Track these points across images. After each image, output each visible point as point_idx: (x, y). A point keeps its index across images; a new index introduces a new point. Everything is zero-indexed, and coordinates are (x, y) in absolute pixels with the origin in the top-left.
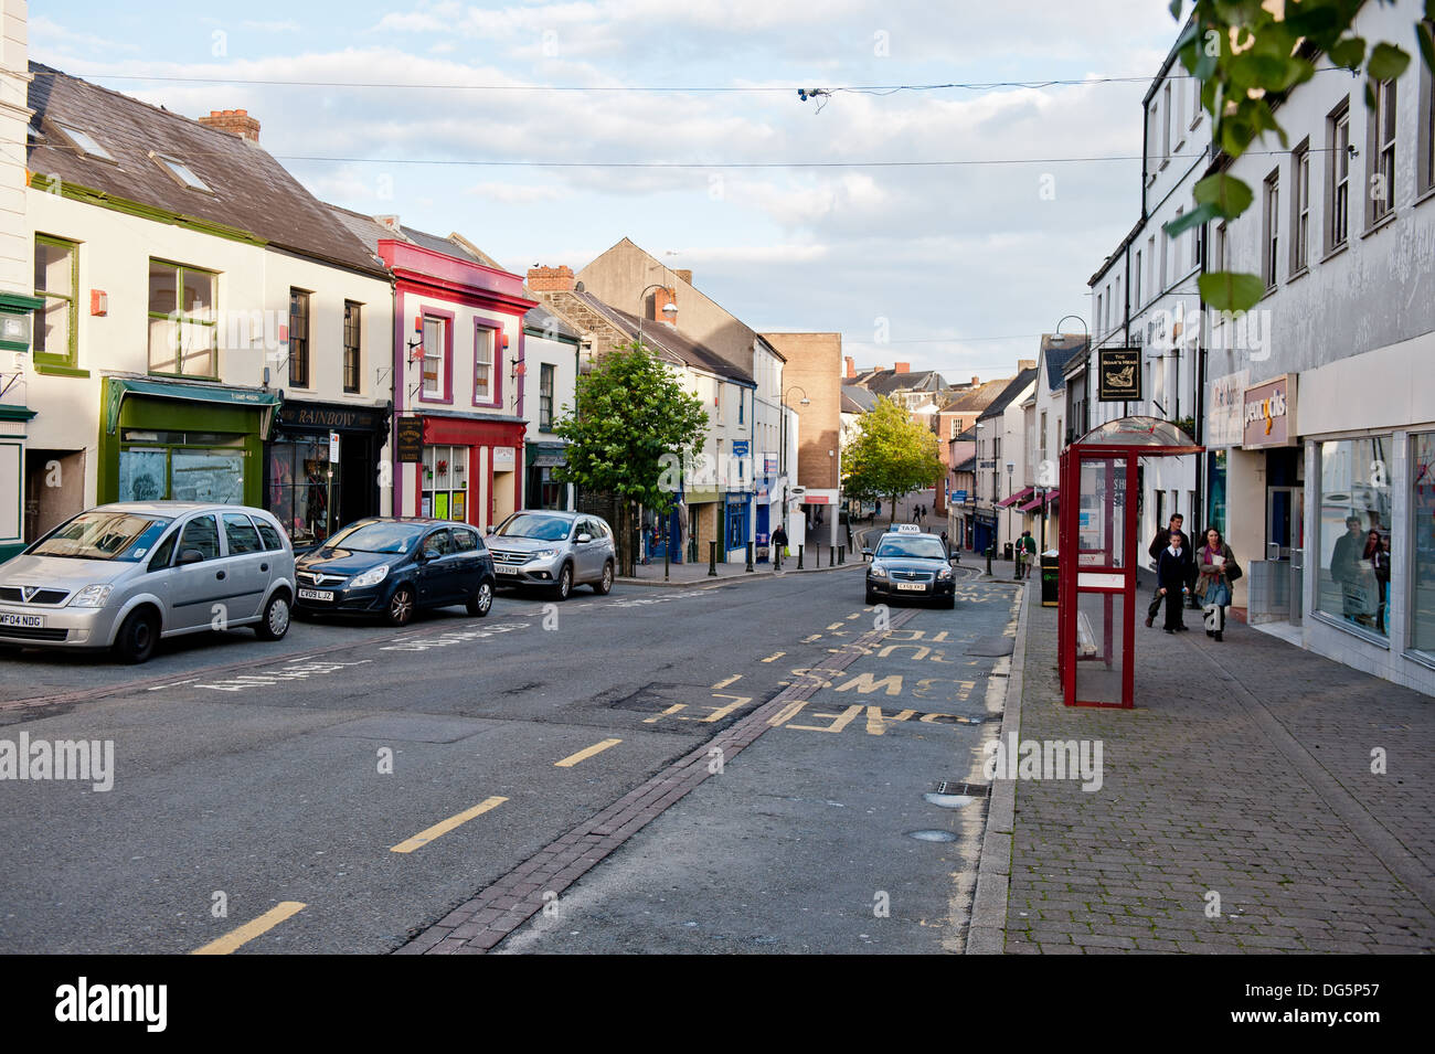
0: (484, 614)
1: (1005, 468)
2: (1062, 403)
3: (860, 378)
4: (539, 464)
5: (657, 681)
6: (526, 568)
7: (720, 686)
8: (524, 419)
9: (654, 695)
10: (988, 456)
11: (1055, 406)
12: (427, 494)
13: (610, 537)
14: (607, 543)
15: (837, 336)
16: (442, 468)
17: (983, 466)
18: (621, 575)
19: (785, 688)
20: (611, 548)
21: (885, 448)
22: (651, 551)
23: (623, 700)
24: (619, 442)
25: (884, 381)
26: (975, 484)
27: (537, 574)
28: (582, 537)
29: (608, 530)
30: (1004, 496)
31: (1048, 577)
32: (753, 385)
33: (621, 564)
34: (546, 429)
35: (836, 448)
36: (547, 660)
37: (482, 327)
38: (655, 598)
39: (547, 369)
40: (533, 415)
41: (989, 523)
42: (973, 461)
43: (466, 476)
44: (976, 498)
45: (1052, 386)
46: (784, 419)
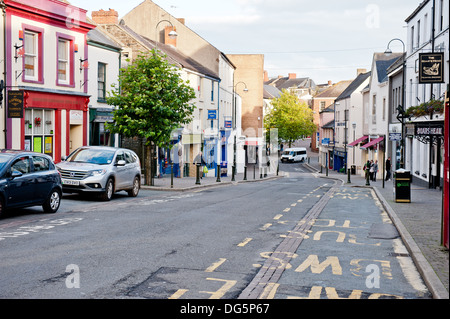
0: (55, 211)
1: (351, 126)
2: (386, 89)
3: (271, 82)
4: (97, 121)
5: (165, 265)
6: (84, 181)
7: (211, 269)
8: (88, 94)
9: (162, 280)
10: (342, 119)
11: (382, 91)
12: (29, 138)
13: (138, 162)
14: (136, 166)
15: (262, 56)
16: (38, 122)
17: (339, 125)
18: (146, 184)
19: (258, 269)
20: (139, 169)
21: (286, 116)
22: (163, 170)
23: (138, 285)
24: (144, 107)
25: (283, 83)
26: (334, 135)
27: (92, 185)
28: (120, 162)
29: (138, 159)
30: (350, 140)
31: (399, 185)
32: (219, 80)
33: (145, 178)
34: (101, 100)
35: (262, 115)
36: (86, 248)
37: (62, 39)
38: (164, 199)
39: (102, 65)
40: (93, 93)
41: (342, 155)
42: (333, 122)
43: (53, 127)
44: (334, 142)
45: (380, 81)
46: (235, 100)
